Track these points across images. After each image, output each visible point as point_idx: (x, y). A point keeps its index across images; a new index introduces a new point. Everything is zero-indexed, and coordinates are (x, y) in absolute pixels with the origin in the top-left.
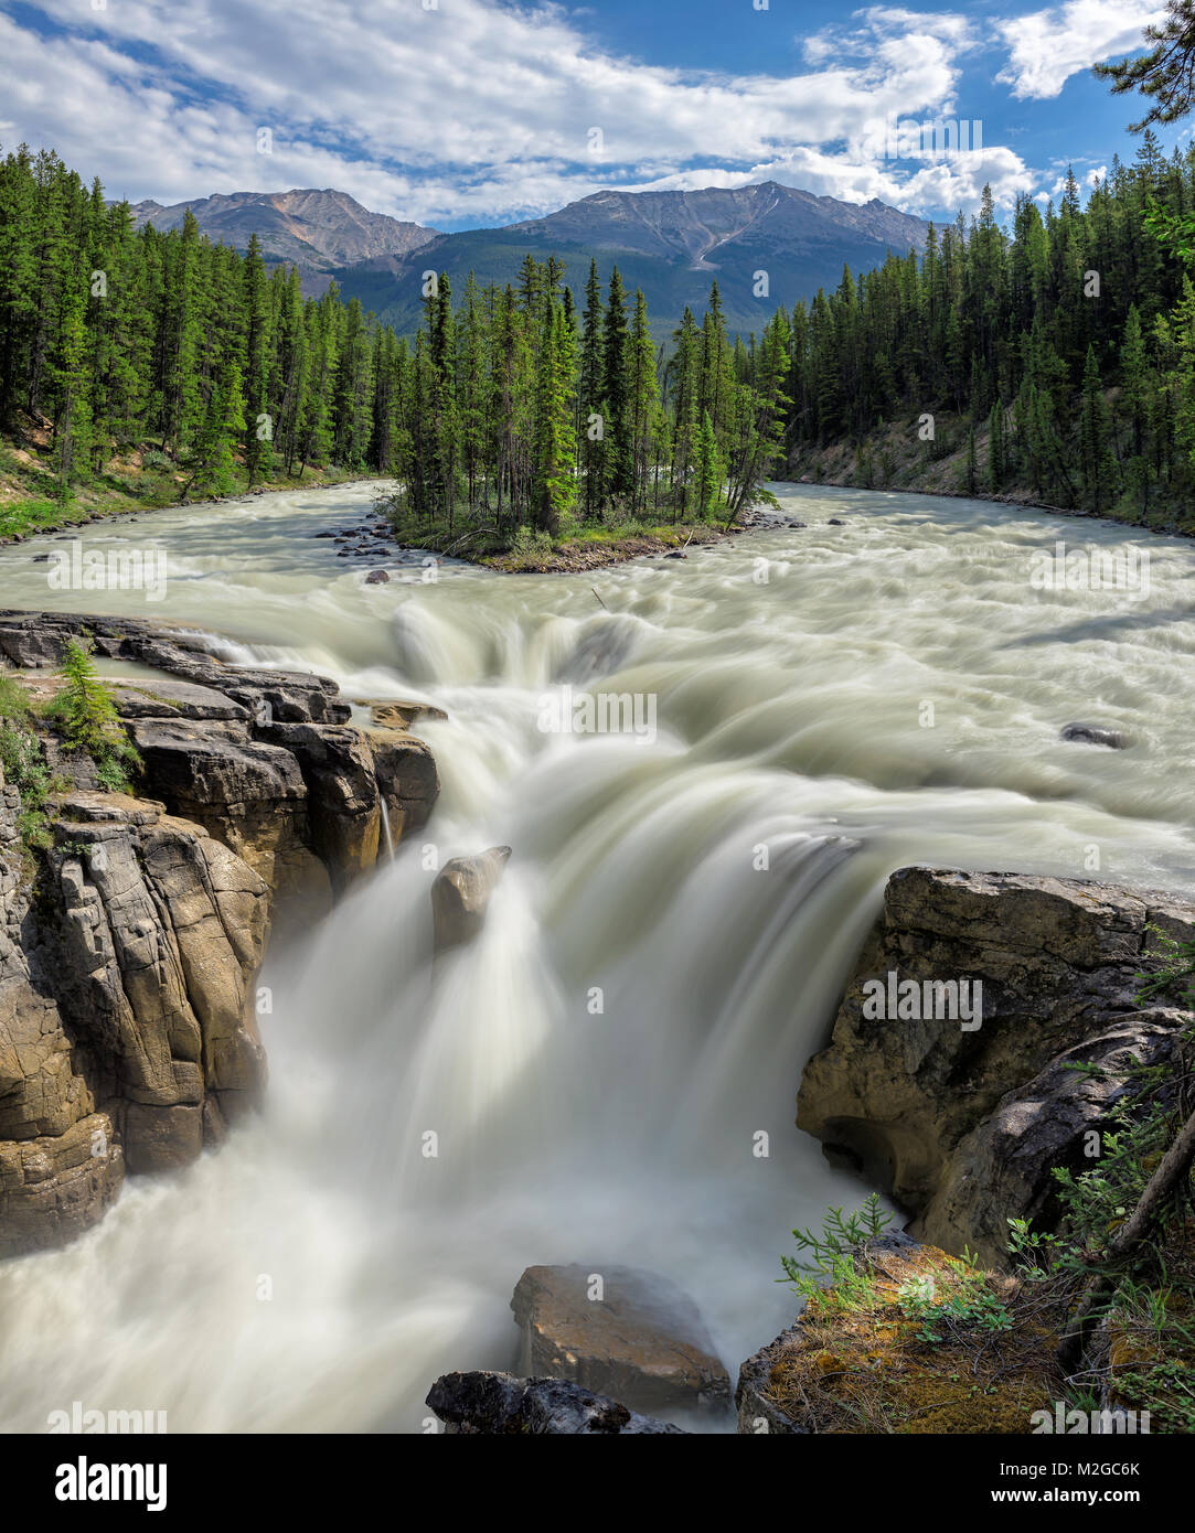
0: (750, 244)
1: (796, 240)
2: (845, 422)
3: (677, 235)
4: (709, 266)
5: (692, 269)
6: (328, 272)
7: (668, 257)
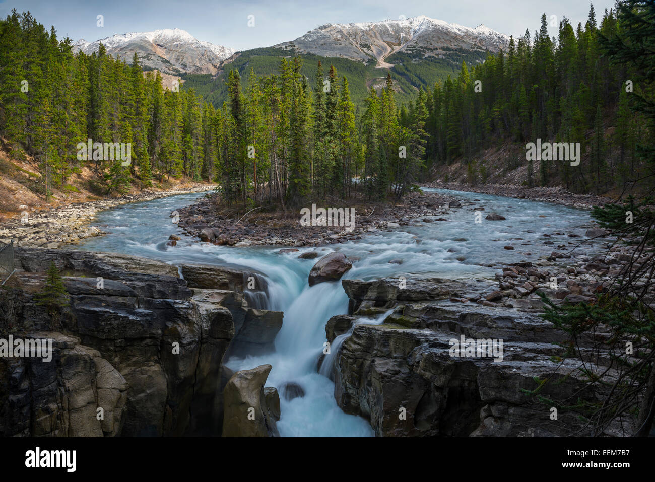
0: (410, 52)
1: (436, 49)
2: (461, 150)
3: (369, 48)
4: (387, 66)
5: (377, 67)
6: (177, 75)
7: (364, 61)
